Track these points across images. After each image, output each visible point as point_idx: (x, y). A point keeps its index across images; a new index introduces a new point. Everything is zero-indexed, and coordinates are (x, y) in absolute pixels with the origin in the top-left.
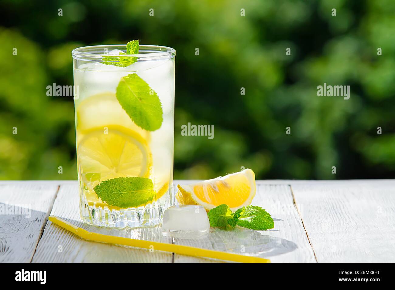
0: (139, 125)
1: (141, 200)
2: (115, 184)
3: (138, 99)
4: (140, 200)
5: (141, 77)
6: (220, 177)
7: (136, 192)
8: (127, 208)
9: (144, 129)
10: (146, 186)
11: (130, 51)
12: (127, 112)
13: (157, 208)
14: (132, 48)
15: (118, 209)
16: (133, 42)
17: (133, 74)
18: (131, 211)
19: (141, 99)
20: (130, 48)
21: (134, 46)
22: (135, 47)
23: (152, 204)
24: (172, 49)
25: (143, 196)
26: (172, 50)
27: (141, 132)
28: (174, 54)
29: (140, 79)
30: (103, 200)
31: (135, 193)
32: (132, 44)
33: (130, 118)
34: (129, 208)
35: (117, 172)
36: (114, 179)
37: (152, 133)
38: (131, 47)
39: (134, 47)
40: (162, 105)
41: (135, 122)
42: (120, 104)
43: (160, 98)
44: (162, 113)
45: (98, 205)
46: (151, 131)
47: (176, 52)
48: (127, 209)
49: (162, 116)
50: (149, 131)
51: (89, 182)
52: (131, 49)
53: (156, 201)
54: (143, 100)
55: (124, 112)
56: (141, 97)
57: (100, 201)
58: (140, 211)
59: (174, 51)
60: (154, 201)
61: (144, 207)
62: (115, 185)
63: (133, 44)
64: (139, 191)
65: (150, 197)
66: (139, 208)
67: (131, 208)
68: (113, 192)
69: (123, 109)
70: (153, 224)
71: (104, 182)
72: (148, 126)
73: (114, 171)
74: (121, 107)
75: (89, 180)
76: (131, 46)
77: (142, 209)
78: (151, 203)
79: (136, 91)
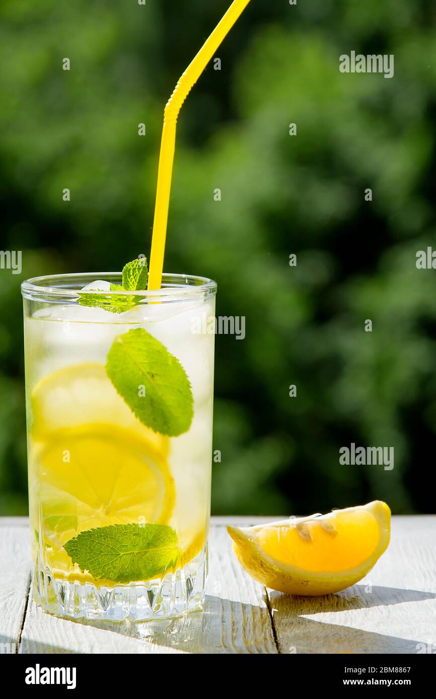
0: (148, 425)
1: (154, 566)
2: (106, 537)
3: (149, 377)
4: (152, 566)
5: (153, 336)
6: (318, 514)
7: (146, 552)
8: (128, 583)
9: (158, 433)
10: (164, 540)
11: (129, 280)
12: (126, 400)
13: (184, 581)
14: (133, 274)
15: (111, 585)
16: (135, 262)
17: (139, 329)
18: (137, 587)
19: (153, 376)
20: (130, 276)
21: (137, 270)
22: (139, 272)
23: (175, 574)
24: (209, 280)
25: (158, 558)
26: (211, 282)
27: (153, 438)
28: (215, 291)
29: (151, 337)
30: (82, 568)
31: (143, 554)
32: (133, 266)
33: (133, 411)
34: (131, 583)
35: (107, 513)
36: (104, 528)
37: (174, 440)
38: (131, 274)
39: (137, 272)
40: (191, 385)
41: (141, 420)
42: (113, 386)
43: (187, 373)
44: (191, 400)
45: (72, 578)
46: (170, 435)
47: (217, 286)
48: (129, 585)
49: (192, 406)
50: (167, 437)
51: (52, 533)
52: (132, 277)
53: (182, 568)
54: (156, 378)
55: (121, 401)
56: (154, 372)
57: (77, 571)
58: (153, 587)
59: (214, 285)
60: (178, 568)
61: (161, 581)
62: (105, 539)
63: (135, 267)
64: (150, 550)
65: (172, 561)
66: (152, 581)
67: (137, 583)
68: (102, 552)
69: (119, 396)
70: (177, 611)
71: (85, 532)
72: (165, 428)
73: (100, 511)
74: (115, 390)
75: (54, 530)
76: (131, 271)
77: (156, 583)
78: (173, 573)
79: (145, 361)
